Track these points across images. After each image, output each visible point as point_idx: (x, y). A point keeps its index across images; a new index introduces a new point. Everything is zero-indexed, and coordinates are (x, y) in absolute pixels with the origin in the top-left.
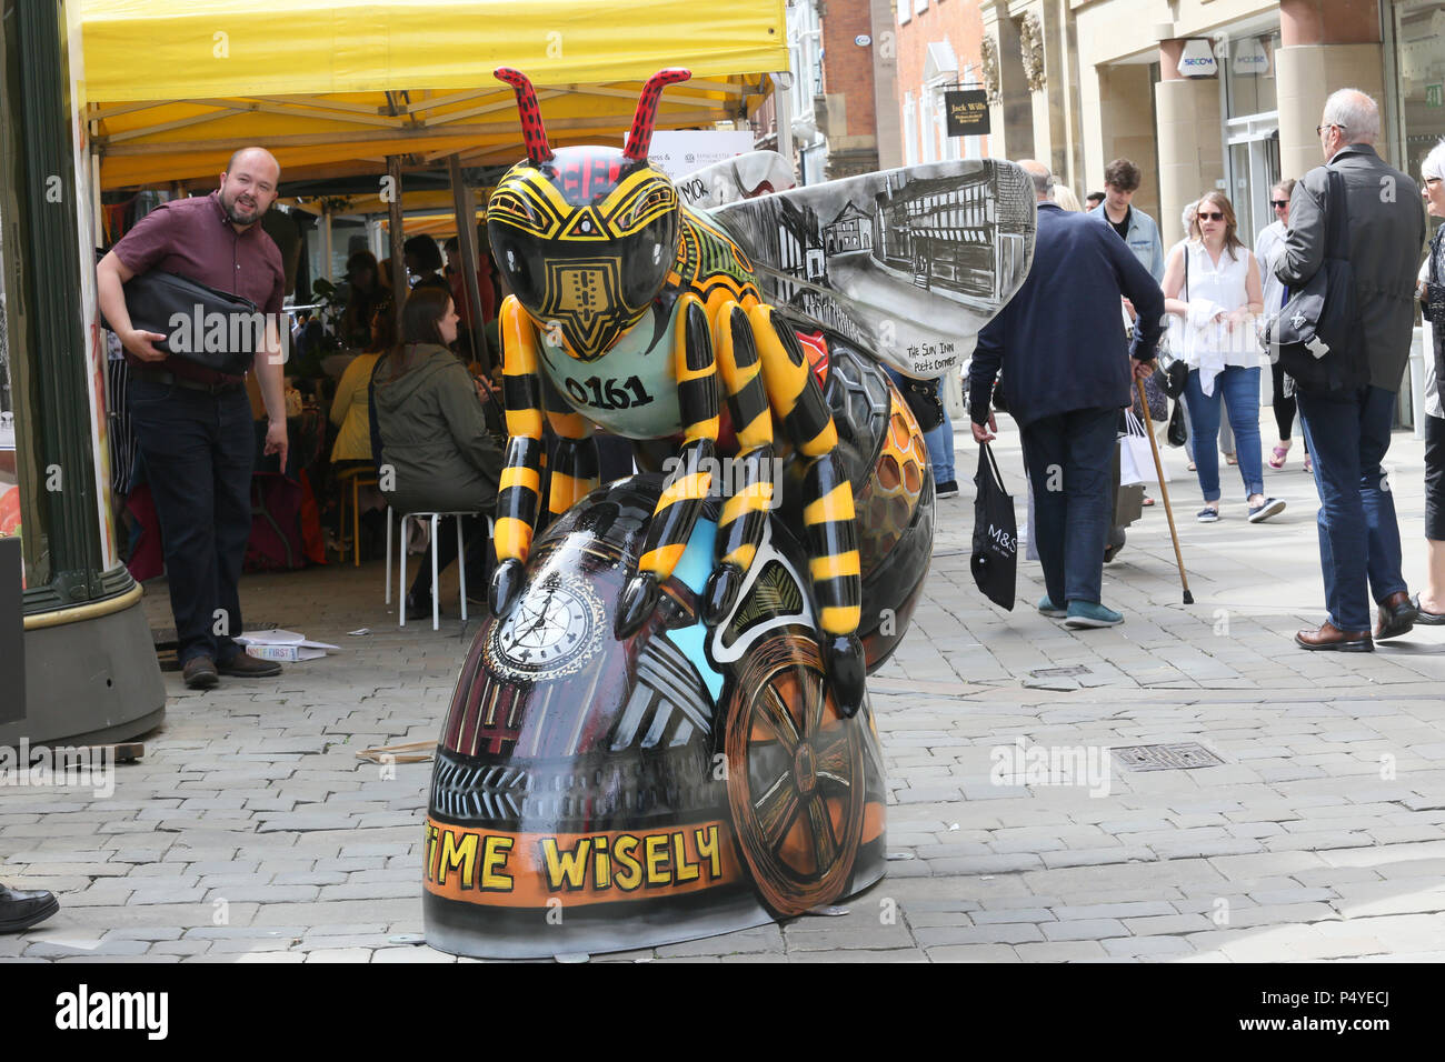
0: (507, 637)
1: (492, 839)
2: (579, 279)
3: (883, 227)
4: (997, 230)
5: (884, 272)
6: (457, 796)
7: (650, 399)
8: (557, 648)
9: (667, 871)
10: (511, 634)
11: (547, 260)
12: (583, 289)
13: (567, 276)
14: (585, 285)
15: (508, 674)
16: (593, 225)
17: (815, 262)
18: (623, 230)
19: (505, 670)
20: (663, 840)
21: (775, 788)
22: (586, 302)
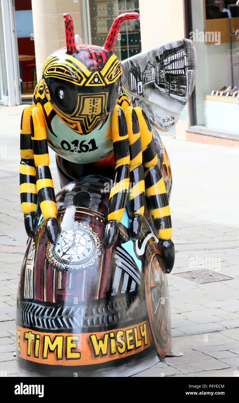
0: (59, 251)
1: (69, 337)
2: (92, 102)
3: (158, 71)
4: (187, 69)
5: (158, 89)
6: (49, 321)
7: (97, 148)
8: (83, 254)
9: (133, 344)
10: (61, 250)
11: (79, 94)
12: (93, 106)
13: (87, 101)
14: (94, 104)
15: (64, 267)
16: (99, 79)
17: (140, 86)
18: (110, 81)
19: (62, 265)
20: (131, 331)
21: (158, 305)
22: (93, 111)
